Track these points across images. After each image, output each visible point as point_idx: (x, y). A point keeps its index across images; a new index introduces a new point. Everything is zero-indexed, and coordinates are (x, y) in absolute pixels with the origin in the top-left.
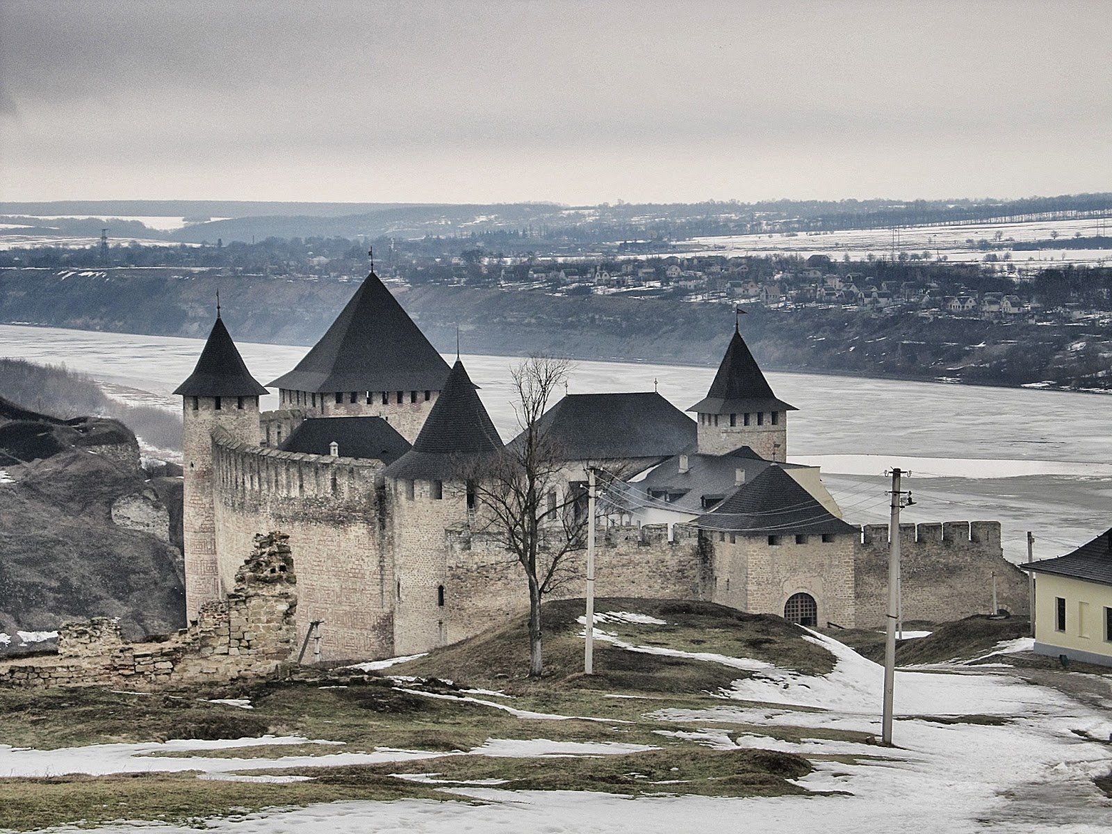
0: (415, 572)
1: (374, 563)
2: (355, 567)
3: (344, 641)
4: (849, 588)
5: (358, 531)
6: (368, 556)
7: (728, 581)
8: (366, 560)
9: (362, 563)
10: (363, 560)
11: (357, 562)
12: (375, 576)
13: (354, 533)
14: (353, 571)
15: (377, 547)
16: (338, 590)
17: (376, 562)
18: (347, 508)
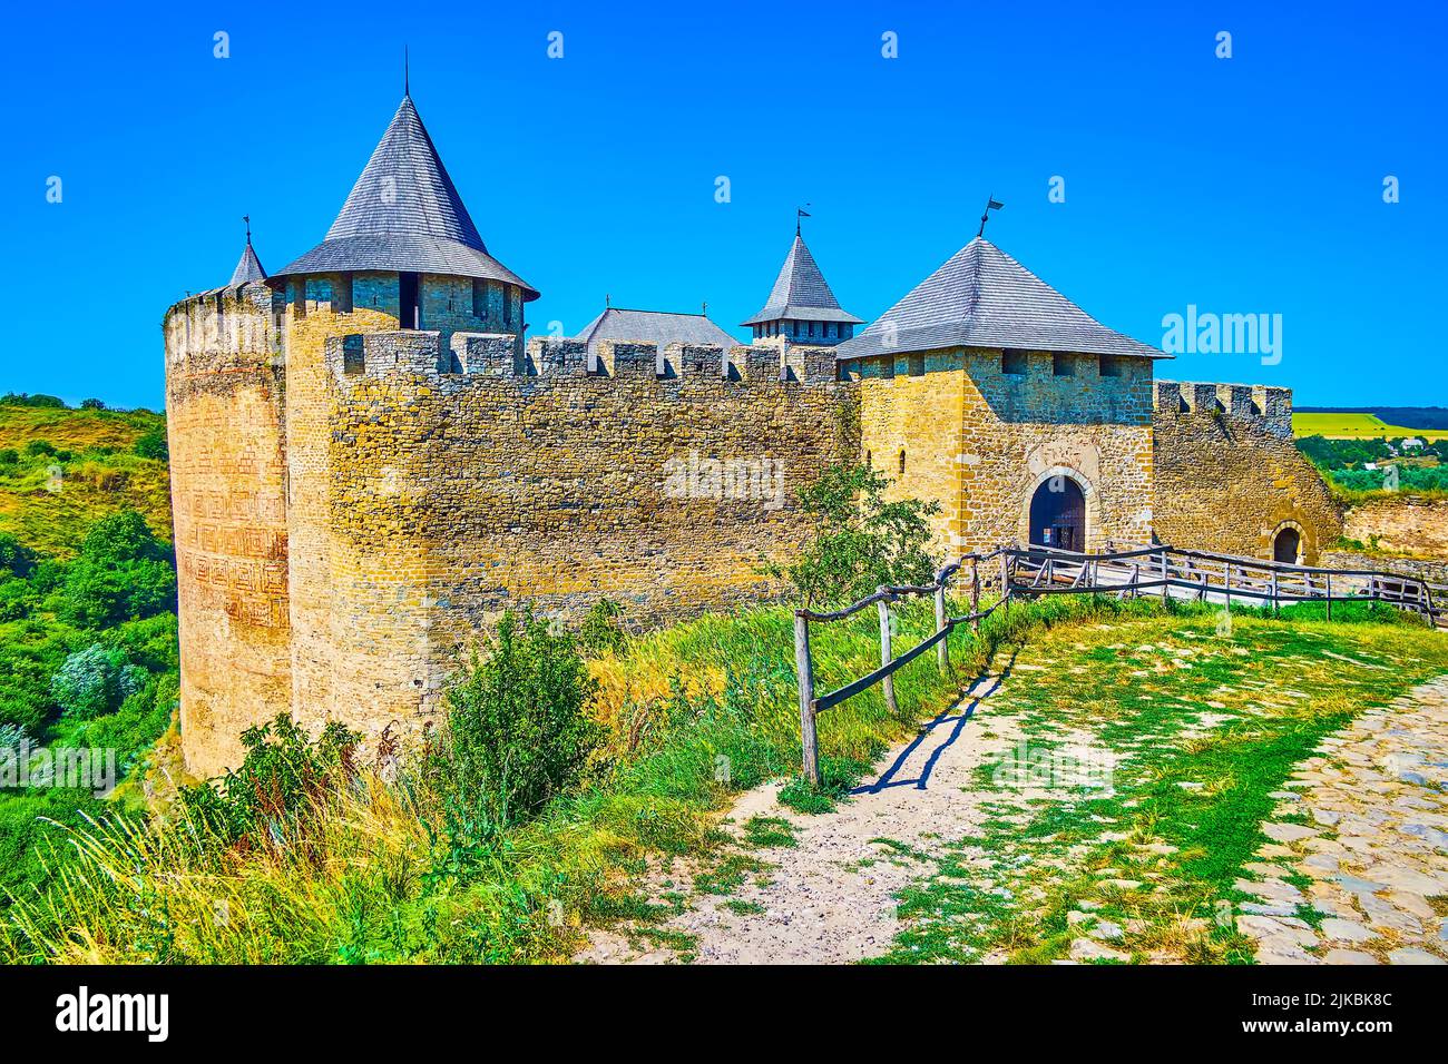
0: (307, 450)
1: (272, 448)
2: (246, 456)
3: (236, 577)
4: (1144, 469)
5: (248, 395)
6: (263, 437)
7: (903, 454)
8: (261, 442)
9: (254, 448)
10: (256, 443)
11: (248, 449)
12: (274, 470)
13: (245, 402)
14: (244, 462)
15: (277, 421)
16: (227, 495)
17: (274, 447)
18: (237, 362)
